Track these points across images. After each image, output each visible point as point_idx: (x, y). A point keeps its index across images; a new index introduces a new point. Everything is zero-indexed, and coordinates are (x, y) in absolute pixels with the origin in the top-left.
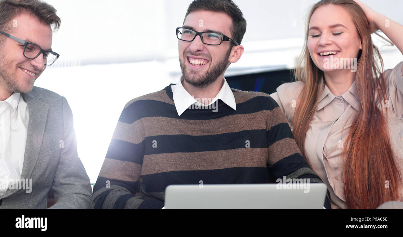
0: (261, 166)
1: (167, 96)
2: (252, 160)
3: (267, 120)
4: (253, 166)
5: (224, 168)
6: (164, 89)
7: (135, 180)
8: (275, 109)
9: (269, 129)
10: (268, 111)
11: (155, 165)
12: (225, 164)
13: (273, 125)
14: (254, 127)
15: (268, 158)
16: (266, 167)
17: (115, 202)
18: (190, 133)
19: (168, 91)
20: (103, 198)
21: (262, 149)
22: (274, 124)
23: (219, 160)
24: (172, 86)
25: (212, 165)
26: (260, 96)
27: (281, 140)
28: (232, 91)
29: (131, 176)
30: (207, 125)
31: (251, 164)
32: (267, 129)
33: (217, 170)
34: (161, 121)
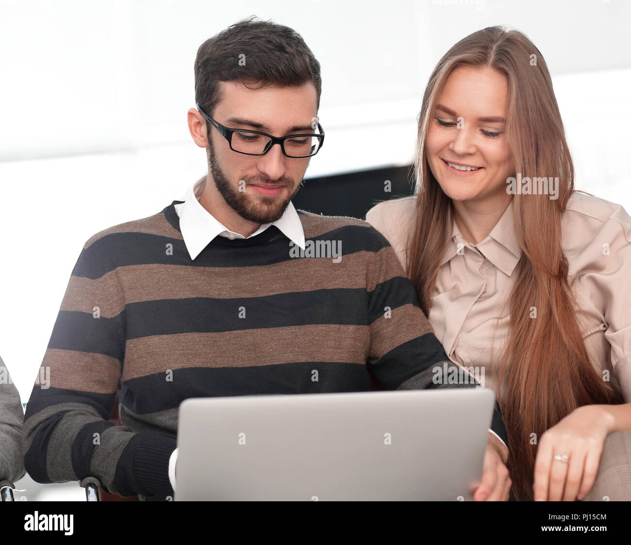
0: (356, 362)
1: (168, 224)
2: (338, 348)
3: (368, 270)
4: (341, 361)
5: (283, 362)
6: (161, 213)
7: (110, 391)
8: (383, 249)
9: (373, 289)
10: (370, 252)
11: (147, 358)
12: (285, 353)
13: (381, 281)
14: (343, 284)
15: (371, 346)
16: (364, 363)
17: (75, 436)
18: (214, 294)
19: (171, 215)
20: (49, 428)
21: (359, 327)
22: (382, 278)
23: (272, 348)
24: (176, 206)
25: (258, 357)
26: (352, 224)
27: (396, 309)
28: (298, 213)
29: (101, 383)
30: (248, 277)
31: (336, 357)
32: (369, 288)
33: (269, 366)
34: (155, 273)
